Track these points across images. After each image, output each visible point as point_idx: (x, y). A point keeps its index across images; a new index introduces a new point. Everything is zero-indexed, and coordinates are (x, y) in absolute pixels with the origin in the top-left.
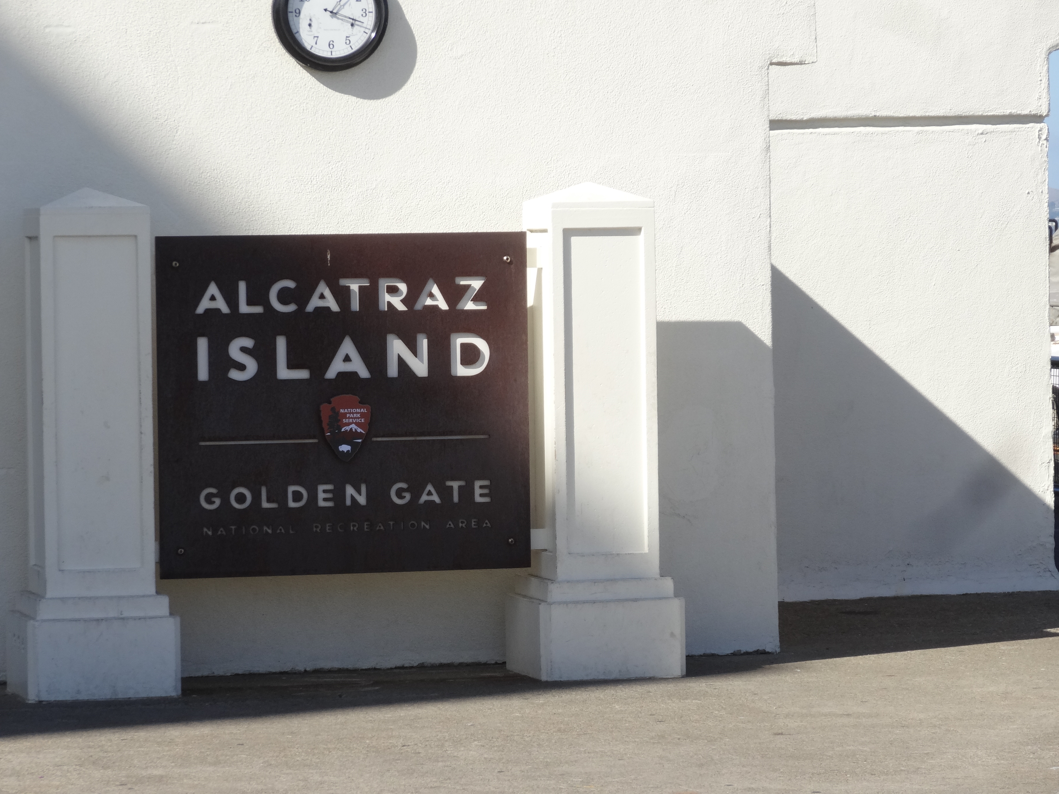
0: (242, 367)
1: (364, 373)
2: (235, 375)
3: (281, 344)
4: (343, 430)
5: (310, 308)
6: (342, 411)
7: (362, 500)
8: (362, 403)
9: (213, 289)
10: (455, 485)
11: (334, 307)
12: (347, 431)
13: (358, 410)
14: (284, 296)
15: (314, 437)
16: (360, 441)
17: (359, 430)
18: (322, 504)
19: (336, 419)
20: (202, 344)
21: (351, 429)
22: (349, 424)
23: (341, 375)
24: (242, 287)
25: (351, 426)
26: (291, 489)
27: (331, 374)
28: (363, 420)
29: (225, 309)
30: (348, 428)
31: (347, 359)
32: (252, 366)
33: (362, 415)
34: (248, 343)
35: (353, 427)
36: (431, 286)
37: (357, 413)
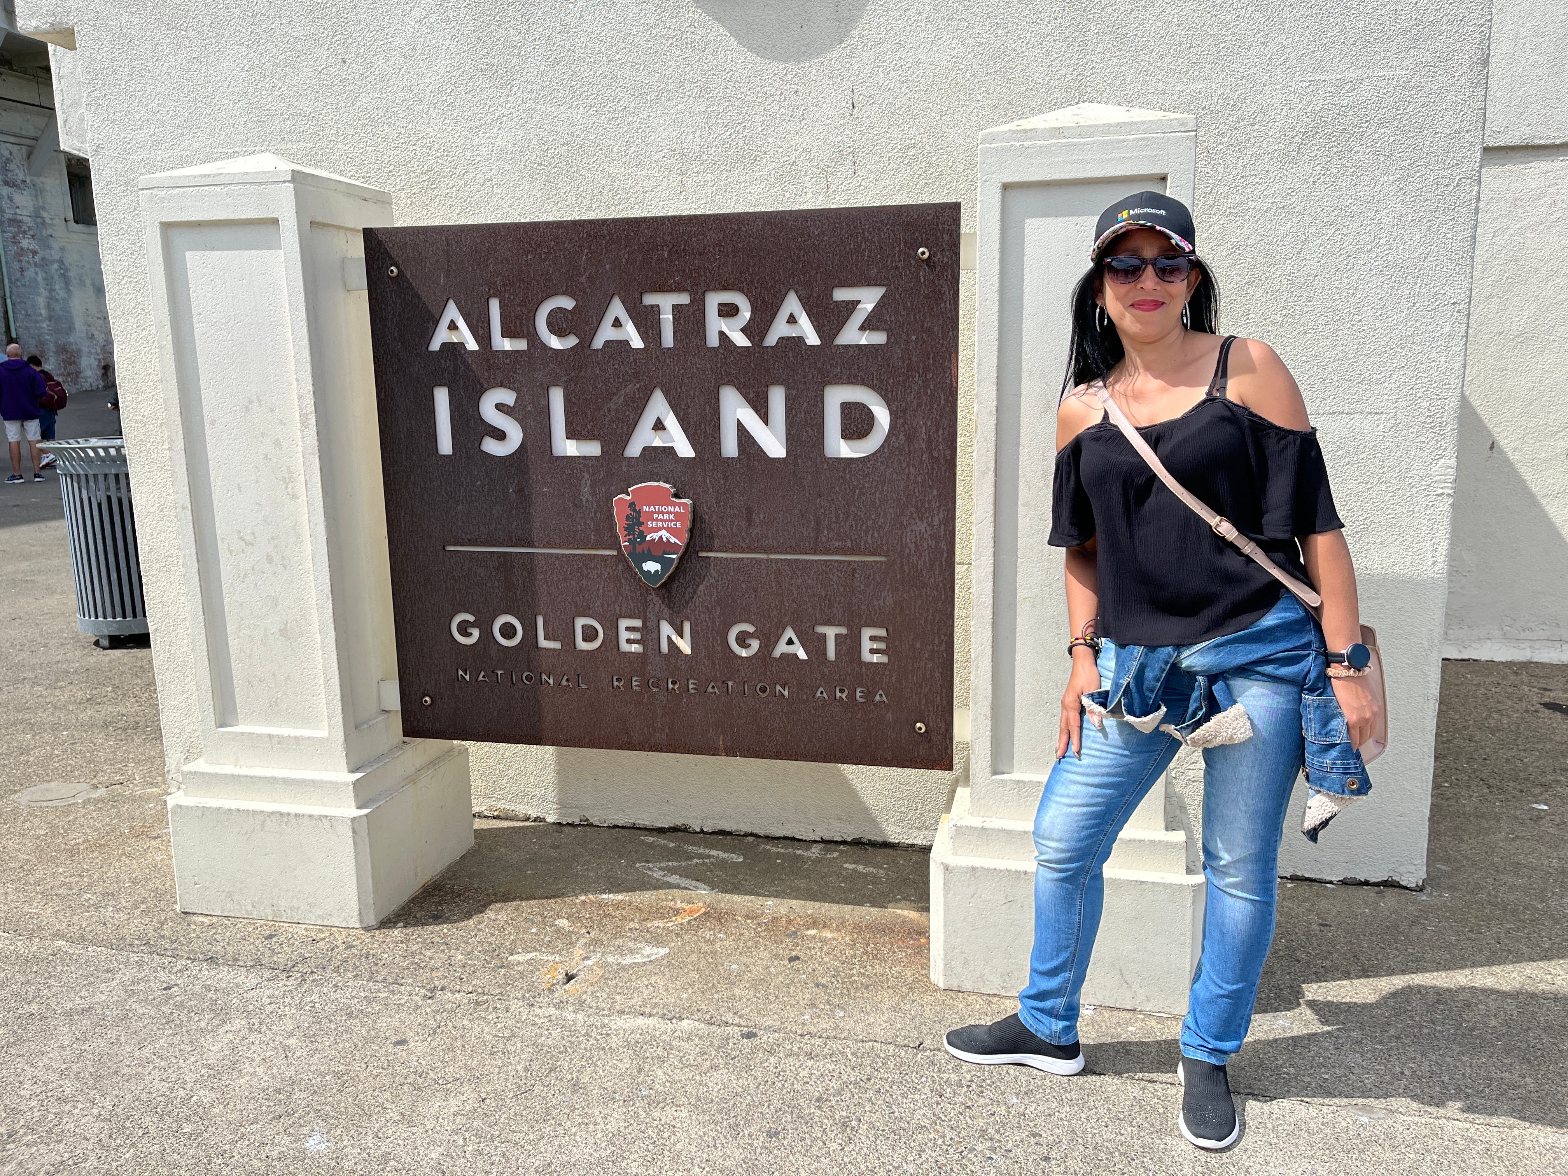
0: (500, 435)
1: (685, 449)
2: (491, 446)
3: (557, 399)
5: (598, 343)
6: (646, 508)
7: (685, 646)
8: (681, 496)
9: (452, 312)
10: (831, 632)
11: (637, 343)
12: (654, 540)
13: (671, 509)
14: (558, 325)
15: (606, 547)
16: (674, 556)
17: (673, 540)
18: (625, 647)
19: (635, 520)
20: (442, 397)
21: (661, 538)
22: (658, 529)
23: (649, 451)
24: (495, 306)
25: (659, 534)
26: (580, 623)
27: (634, 450)
28: (678, 525)
29: (471, 344)
30: (656, 536)
31: (659, 425)
32: (514, 433)
33: (677, 515)
34: (508, 397)
35: (664, 533)
36: (792, 304)
37: (669, 513)
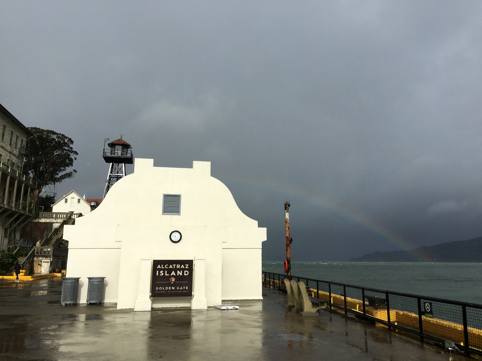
0: (162, 274)
1: (175, 275)
2: (161, 275)
3: (166, 271)
5: (169, 268)
7: (174, 289)
9: (159, 265)
10: (184, 287)
11: (172, 268)
14: (167, 266)
15: (169, 282)
18: (169, 289)
19: (171, 280)
20: (157, 271)
23: (172, 275)
24: (162, 265)
26: (166, 287)
29: (160, 268)
31: (173, 273)
34: (163, 271)
36: (183, 265)
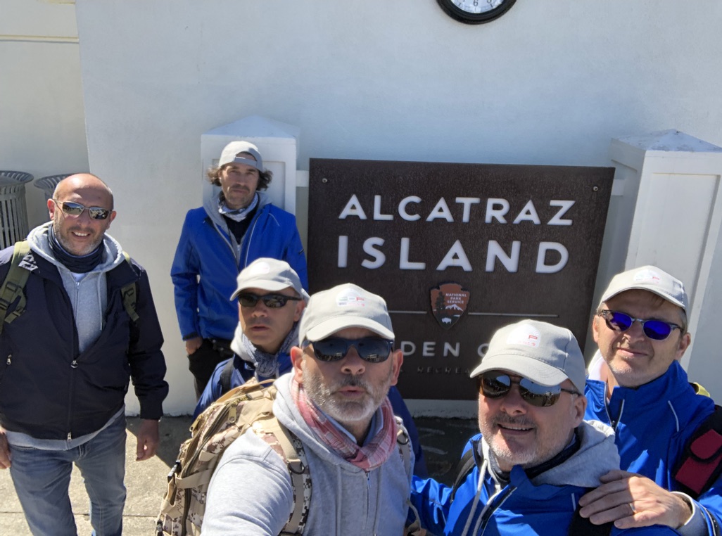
0: (373, 259)
1: (467, 266)
2: (367, 264)
3: (405, 243)
4: (447, 308)
5: (430, 218)
6: (447, 295)
7: (456, 353)
8: (464, 289)
9: (354, 200)
11: (449, 218)
12: (449, 309)
13: (460, 295)
14: (410, 209)
15: (424, 311)
16: (459, 316)
17: (459, 308)
18: (425, 354)
19: (442, 300)
20: (343, 241)
21: (453, 308)
22: (452, 304)
23: (449, 268)
24: (378, 199)
25: (453, 306)
26: (404, 343)
27: (442, 266)
28: (463, 302)
29: (362, 216)
30: (450, 307)
31: (456, 256)
32: (380, 258)
33: (462, 298)
34: (379, 241)
35: (455, 306)
36: (529, 206)
37: (458, 297)
